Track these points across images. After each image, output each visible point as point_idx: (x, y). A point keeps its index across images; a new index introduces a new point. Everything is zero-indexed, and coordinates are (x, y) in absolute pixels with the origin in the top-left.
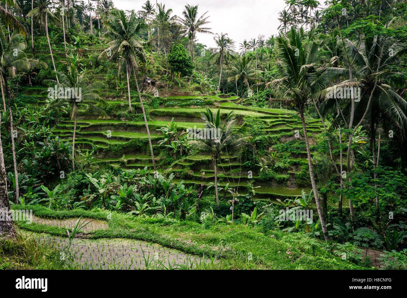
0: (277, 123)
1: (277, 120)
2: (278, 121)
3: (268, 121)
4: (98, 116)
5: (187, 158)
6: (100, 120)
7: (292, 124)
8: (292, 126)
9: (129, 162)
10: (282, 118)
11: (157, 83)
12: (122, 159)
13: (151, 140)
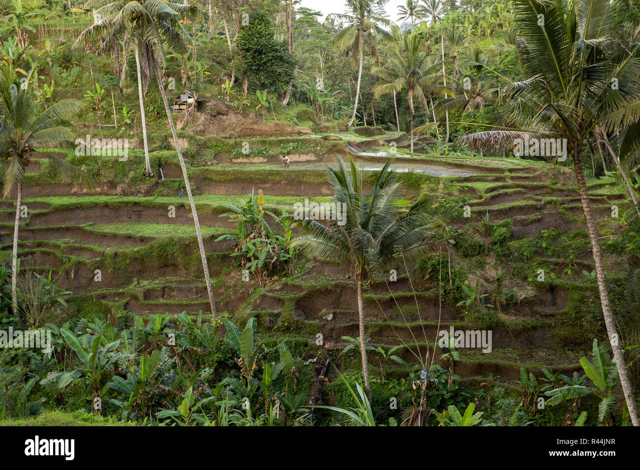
0: (502, 191)
1: (500, 184)
2: (503, 187)
3: (480, 186)
4: (70, 185)
5: (289, 281)
6: (75, 194)
7: (538, 192)
8: (540, 197)
9: (148, 294)
10: (512, 178)
11: (210, 104)
12: (131, 287)
13: (204, 240)
